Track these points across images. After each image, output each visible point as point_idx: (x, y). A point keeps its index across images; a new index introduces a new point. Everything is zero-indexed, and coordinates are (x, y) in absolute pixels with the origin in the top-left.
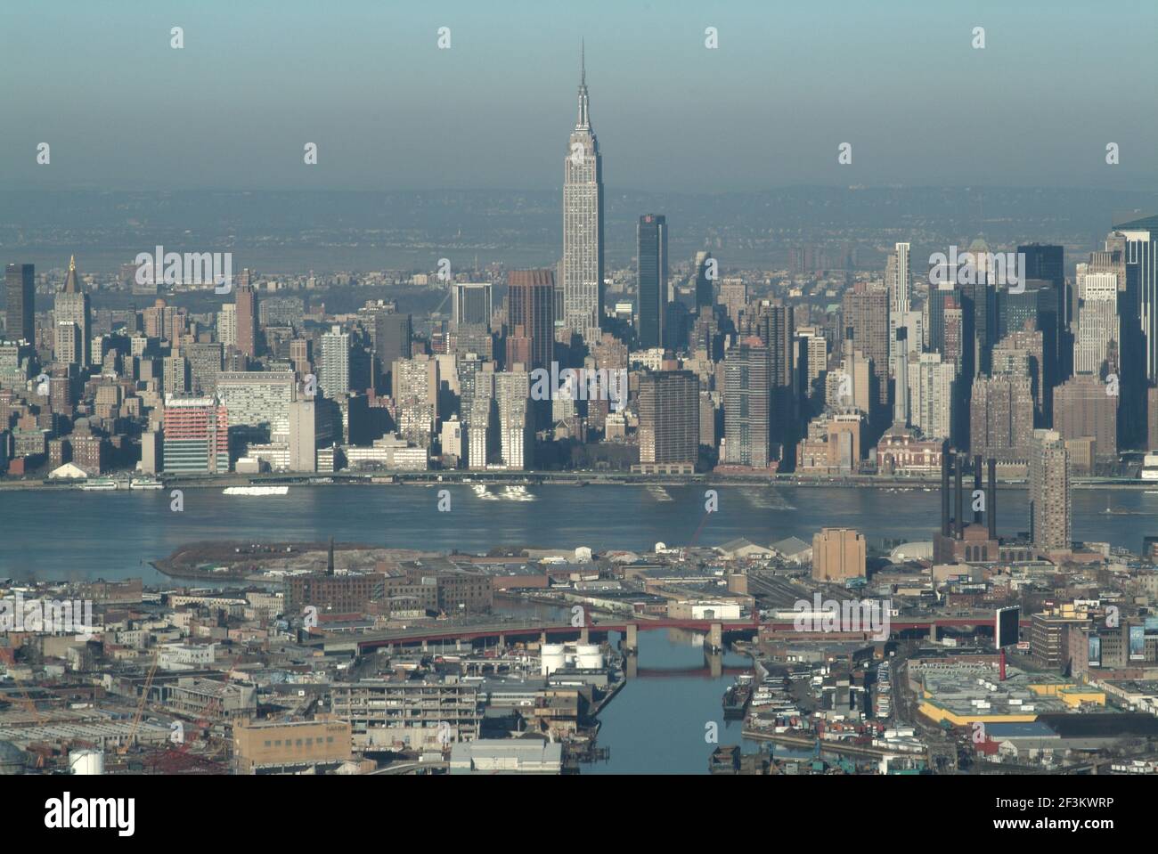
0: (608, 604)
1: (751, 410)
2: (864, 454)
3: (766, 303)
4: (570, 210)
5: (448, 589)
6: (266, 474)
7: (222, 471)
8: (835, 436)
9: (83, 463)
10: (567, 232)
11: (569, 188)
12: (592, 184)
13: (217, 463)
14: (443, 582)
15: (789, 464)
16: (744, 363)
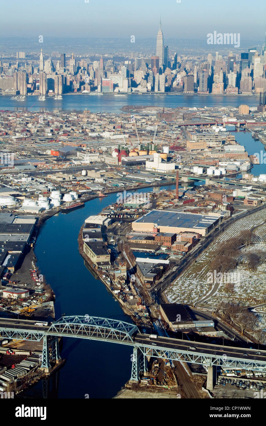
0: (210, 118)
1: (204, 82)
2: (224, 90)
3: (205, 63)
4: (158, 45)
5: (185, 115)
6: (119, 93)
7: (112, 92)
8: (219, 87)
9: (88, 90)
10: (157, 49)
11: (158, 41)
12: (162, 40)
13: (111, 90)
14: (184, 114)
15: (210, 91)
16: (203, 74)
